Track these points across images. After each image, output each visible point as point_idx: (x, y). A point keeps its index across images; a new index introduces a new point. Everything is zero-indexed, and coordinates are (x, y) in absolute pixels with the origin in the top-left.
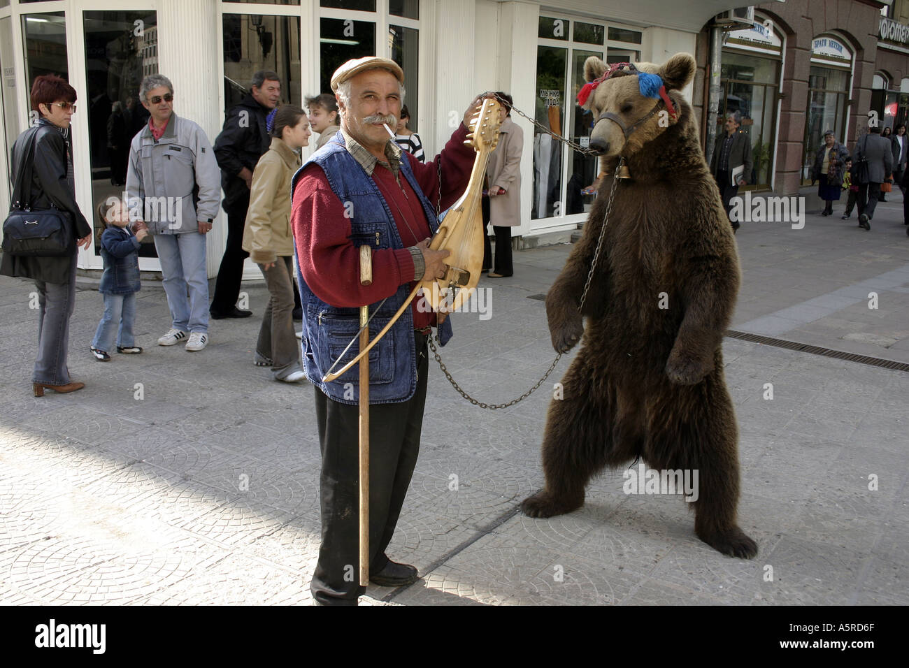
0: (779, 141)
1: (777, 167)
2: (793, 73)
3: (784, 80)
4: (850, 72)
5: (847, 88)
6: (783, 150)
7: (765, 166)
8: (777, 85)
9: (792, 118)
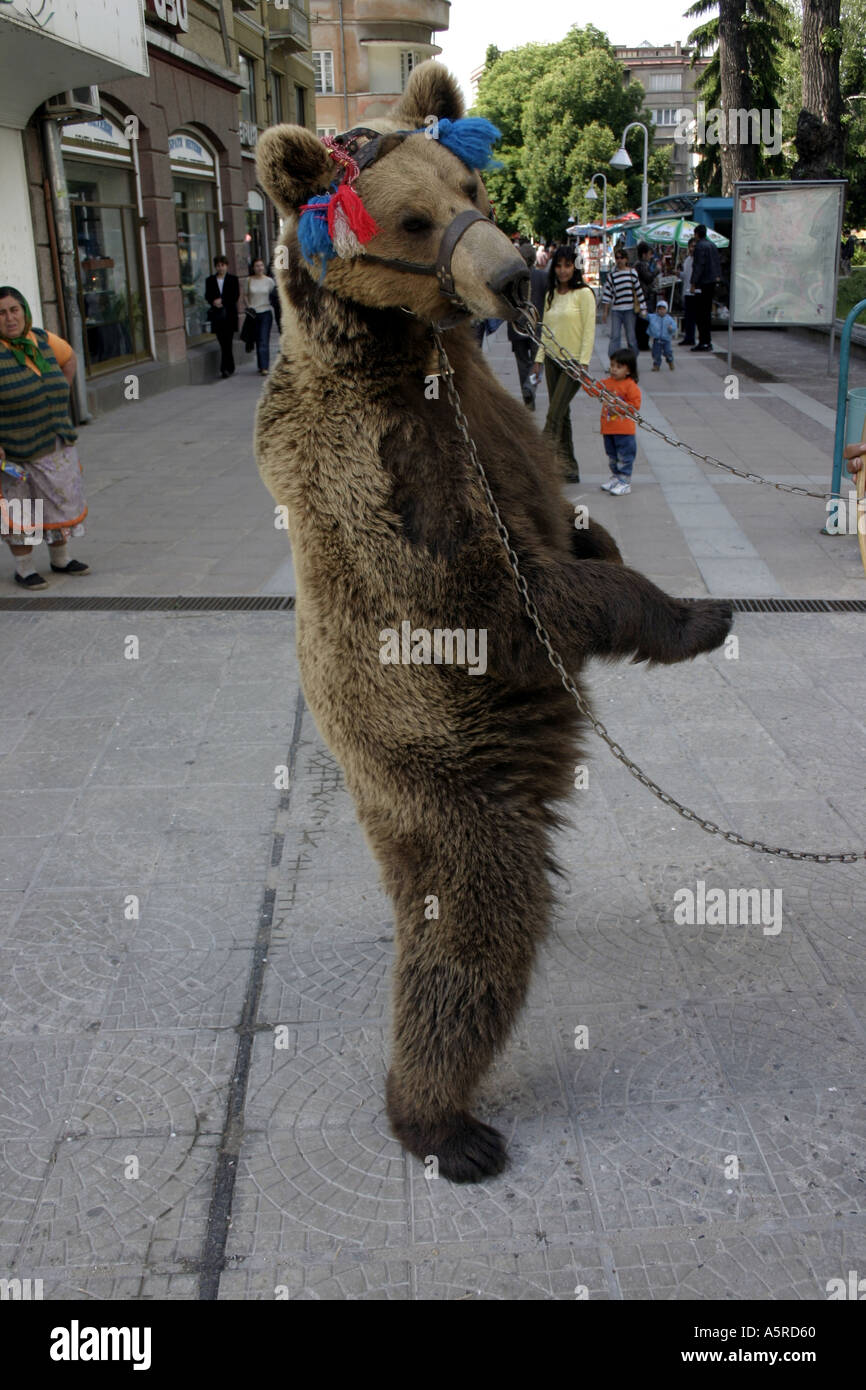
0: (151, 287)
1: (155, 325)
2: (152, 187)
3: (143, 197)
4: (215, 184)
5: (215, 206)
6: (159, 300)
7: (139, 325)
8: (134, 206)
9: (163, 252)
